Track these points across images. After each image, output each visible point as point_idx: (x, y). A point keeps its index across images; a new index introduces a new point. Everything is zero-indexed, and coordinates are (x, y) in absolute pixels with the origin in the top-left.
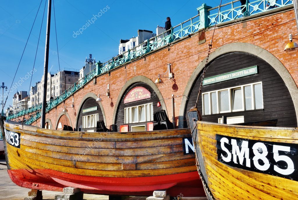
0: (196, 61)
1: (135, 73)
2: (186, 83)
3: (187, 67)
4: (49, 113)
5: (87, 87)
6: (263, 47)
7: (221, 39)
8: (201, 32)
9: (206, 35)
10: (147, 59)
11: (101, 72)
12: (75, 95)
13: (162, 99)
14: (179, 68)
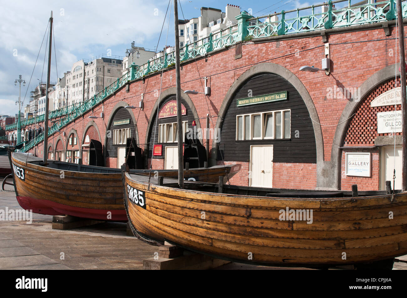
0: (232, 78)
1: (170, 83)
2: (222, 102)
3: (223, 84)
4: (75, 122)
5: (119, 93)
6: (292, 71)
7: (257, 57)
8: (238, 45)
9: (242, 49)
10: (183, 68)
11: (136, 77)
12: (105, 103)
13: (197, 118)
14: (215, 83)
